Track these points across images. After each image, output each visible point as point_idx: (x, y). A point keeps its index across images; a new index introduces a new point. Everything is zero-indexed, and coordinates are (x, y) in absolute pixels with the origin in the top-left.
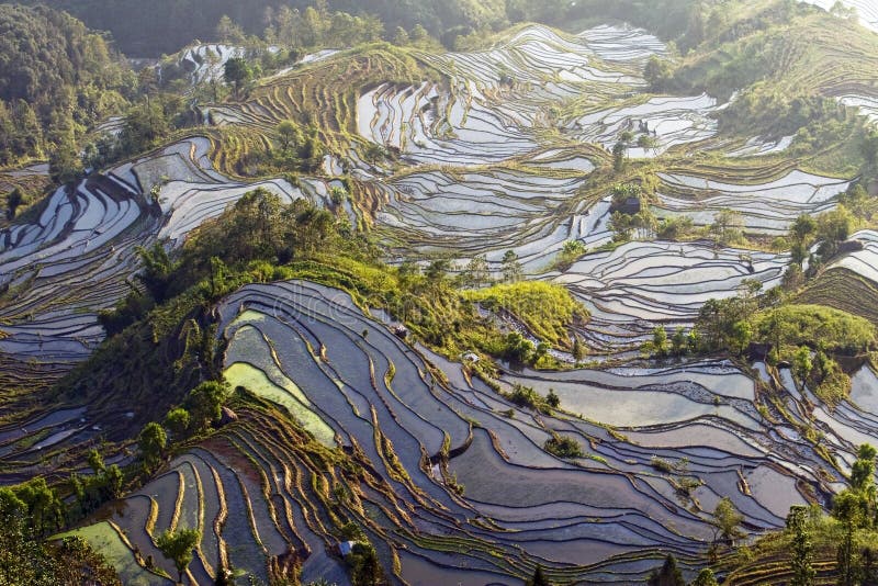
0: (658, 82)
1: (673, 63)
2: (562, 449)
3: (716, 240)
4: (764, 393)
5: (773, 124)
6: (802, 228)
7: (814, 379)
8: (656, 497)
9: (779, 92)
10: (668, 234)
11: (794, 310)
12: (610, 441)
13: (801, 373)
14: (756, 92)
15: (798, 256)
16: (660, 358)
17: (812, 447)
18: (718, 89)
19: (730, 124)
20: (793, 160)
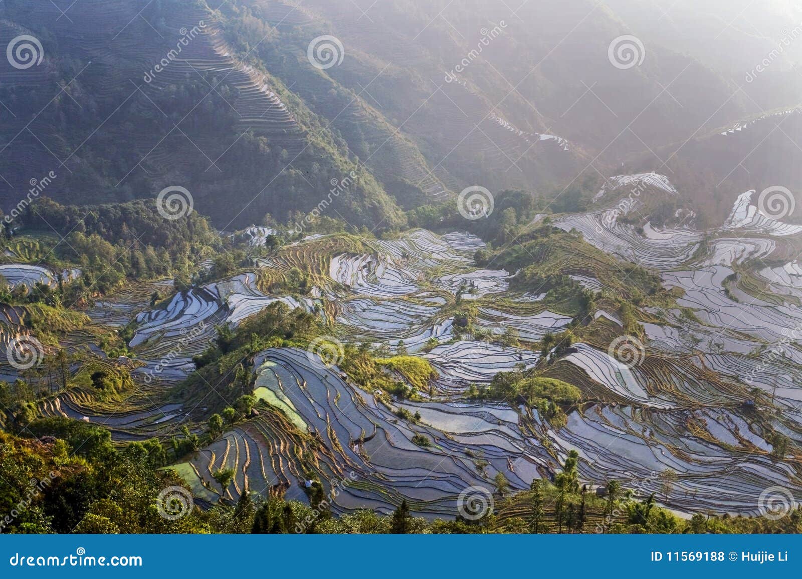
0: (480, 262)
1: (489, 252)
2: (420, 441)
3: (504, 342)
4: (524, 421)
5: (535, 286)
6: (548, 339)
7: (549, 415)
8: (466, 469)
9: (541, 271)
10: (479, 337)
11: (541, 380)
12: (445, 439)
13: (543, 412)
14: (529, 271)
15: (545, 353)
16: (472, 400)
17: (545, 450)
18: (510, 268)
19: (517, 285)
20: (545, 305)
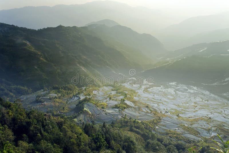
0: (112, 90)
1: (113, 89)
2: (106, 114)
3: (116, 100)
4: (119, 110)
5: (120, 93)
6: (122, 100)
7: (122, 109)
8: (112, 117)
9: (120, 91)
10: (113, 100)
11: (121, 105)
12: (109, 113)
13: (121, 109)
14: (119, 91)
15: (121, 101)
16: (112, 108)
17: (122, 114)
18: (116, 91)
19: (117, 93)
20: (121, 95)
